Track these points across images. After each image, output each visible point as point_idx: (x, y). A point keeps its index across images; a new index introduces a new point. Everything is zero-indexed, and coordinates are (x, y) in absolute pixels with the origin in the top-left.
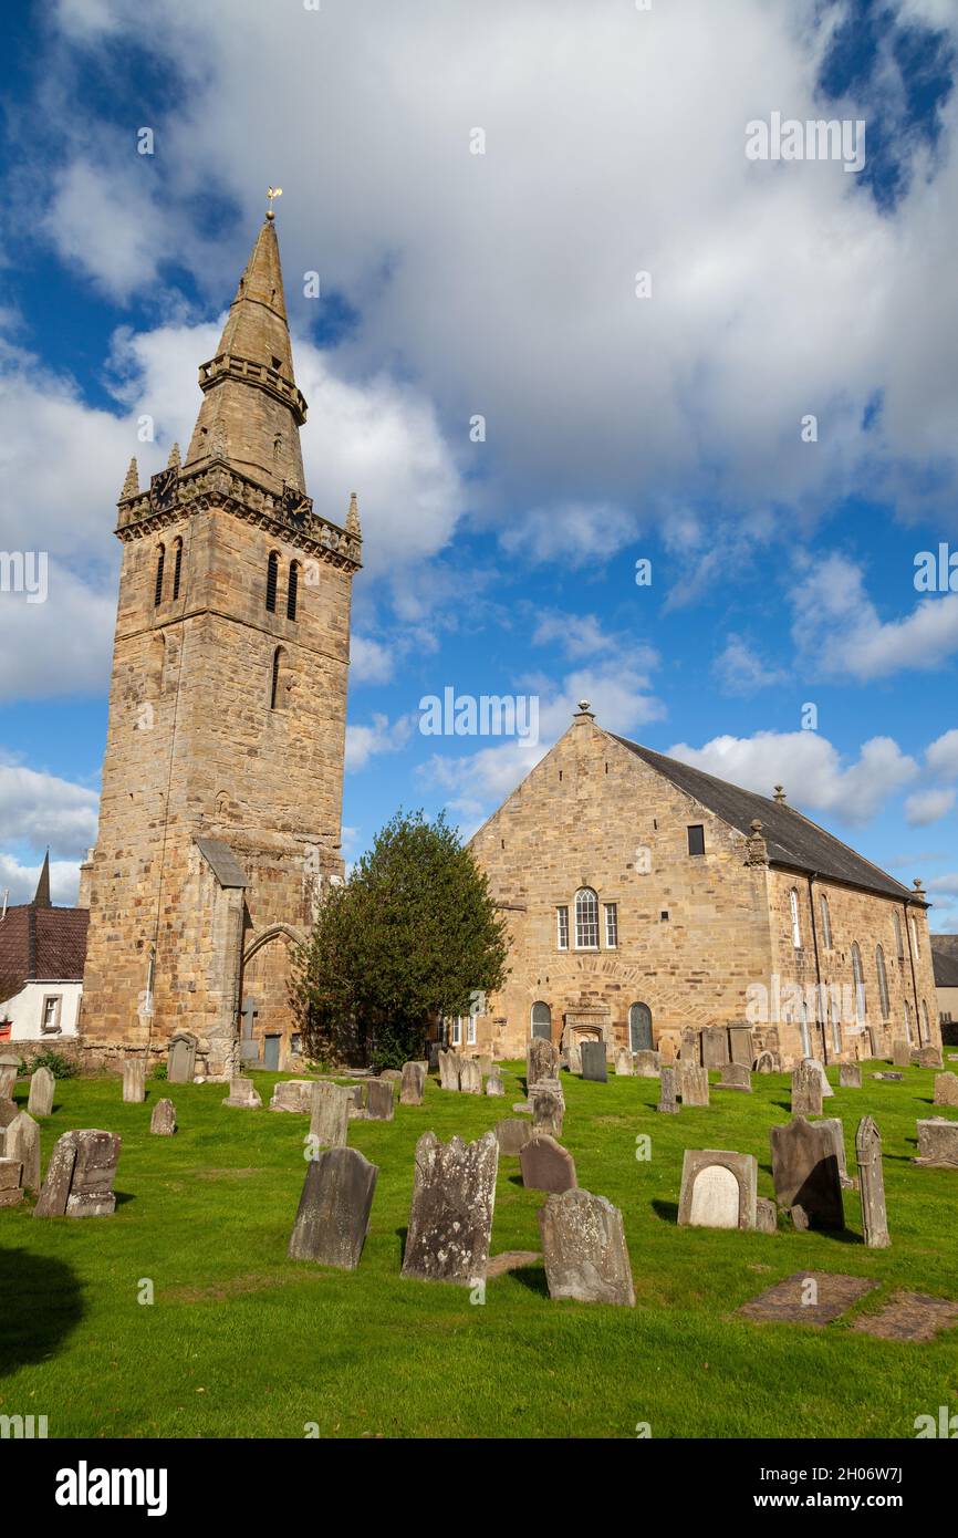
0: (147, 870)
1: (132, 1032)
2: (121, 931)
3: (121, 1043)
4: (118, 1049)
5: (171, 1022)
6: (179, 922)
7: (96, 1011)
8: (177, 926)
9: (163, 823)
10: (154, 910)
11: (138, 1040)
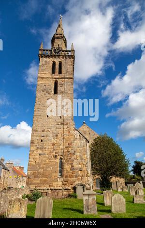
0: (57, 136)
1: (54, 184)
2: (46, 152)
3: (48, 188)
4: (48, 190)
5: (73, 180)
6: (73, 151)
7: (35, 177)
8: (72, 152)
9: (62, 124)
10: (61, 147)
11: (57, 186)
